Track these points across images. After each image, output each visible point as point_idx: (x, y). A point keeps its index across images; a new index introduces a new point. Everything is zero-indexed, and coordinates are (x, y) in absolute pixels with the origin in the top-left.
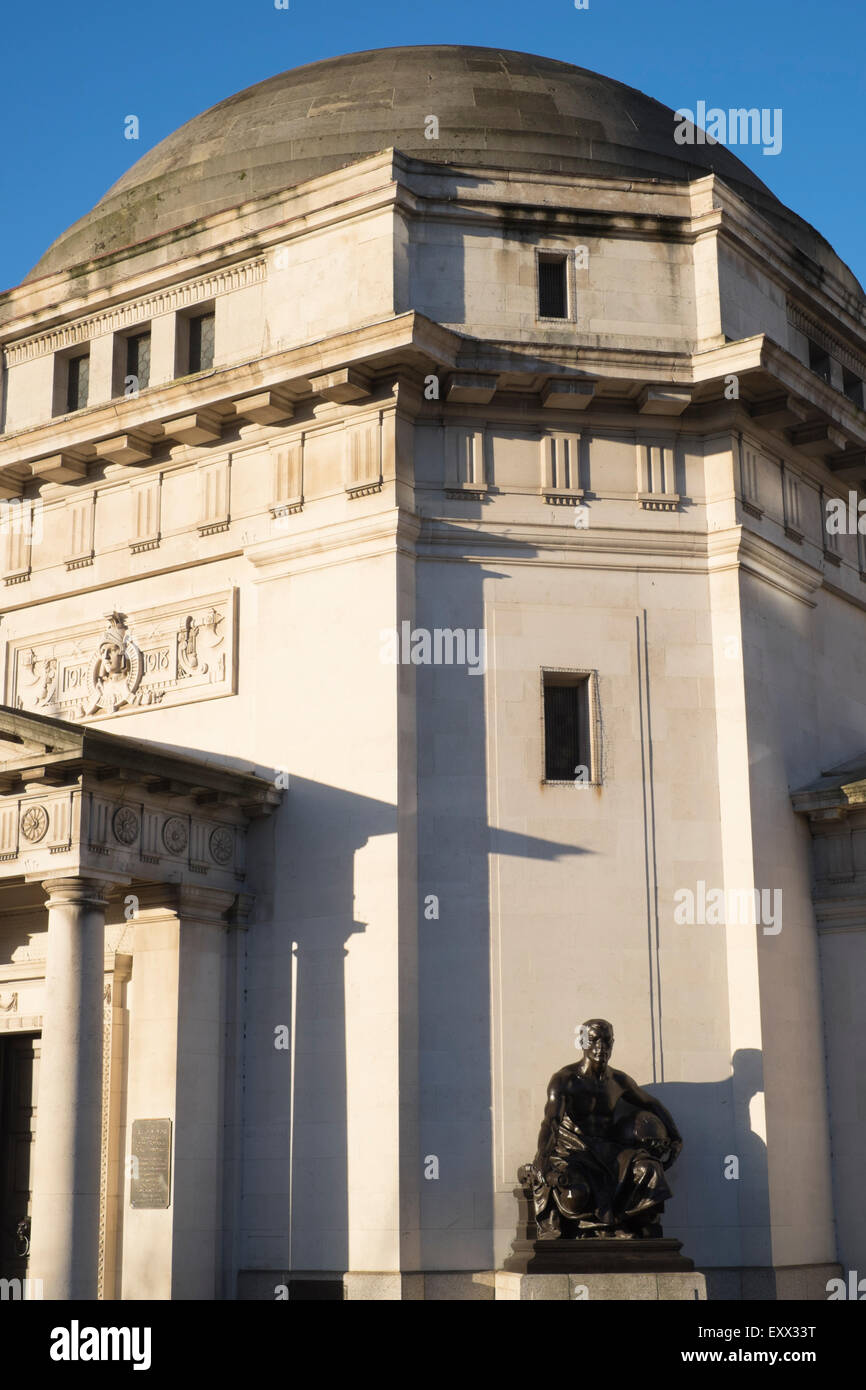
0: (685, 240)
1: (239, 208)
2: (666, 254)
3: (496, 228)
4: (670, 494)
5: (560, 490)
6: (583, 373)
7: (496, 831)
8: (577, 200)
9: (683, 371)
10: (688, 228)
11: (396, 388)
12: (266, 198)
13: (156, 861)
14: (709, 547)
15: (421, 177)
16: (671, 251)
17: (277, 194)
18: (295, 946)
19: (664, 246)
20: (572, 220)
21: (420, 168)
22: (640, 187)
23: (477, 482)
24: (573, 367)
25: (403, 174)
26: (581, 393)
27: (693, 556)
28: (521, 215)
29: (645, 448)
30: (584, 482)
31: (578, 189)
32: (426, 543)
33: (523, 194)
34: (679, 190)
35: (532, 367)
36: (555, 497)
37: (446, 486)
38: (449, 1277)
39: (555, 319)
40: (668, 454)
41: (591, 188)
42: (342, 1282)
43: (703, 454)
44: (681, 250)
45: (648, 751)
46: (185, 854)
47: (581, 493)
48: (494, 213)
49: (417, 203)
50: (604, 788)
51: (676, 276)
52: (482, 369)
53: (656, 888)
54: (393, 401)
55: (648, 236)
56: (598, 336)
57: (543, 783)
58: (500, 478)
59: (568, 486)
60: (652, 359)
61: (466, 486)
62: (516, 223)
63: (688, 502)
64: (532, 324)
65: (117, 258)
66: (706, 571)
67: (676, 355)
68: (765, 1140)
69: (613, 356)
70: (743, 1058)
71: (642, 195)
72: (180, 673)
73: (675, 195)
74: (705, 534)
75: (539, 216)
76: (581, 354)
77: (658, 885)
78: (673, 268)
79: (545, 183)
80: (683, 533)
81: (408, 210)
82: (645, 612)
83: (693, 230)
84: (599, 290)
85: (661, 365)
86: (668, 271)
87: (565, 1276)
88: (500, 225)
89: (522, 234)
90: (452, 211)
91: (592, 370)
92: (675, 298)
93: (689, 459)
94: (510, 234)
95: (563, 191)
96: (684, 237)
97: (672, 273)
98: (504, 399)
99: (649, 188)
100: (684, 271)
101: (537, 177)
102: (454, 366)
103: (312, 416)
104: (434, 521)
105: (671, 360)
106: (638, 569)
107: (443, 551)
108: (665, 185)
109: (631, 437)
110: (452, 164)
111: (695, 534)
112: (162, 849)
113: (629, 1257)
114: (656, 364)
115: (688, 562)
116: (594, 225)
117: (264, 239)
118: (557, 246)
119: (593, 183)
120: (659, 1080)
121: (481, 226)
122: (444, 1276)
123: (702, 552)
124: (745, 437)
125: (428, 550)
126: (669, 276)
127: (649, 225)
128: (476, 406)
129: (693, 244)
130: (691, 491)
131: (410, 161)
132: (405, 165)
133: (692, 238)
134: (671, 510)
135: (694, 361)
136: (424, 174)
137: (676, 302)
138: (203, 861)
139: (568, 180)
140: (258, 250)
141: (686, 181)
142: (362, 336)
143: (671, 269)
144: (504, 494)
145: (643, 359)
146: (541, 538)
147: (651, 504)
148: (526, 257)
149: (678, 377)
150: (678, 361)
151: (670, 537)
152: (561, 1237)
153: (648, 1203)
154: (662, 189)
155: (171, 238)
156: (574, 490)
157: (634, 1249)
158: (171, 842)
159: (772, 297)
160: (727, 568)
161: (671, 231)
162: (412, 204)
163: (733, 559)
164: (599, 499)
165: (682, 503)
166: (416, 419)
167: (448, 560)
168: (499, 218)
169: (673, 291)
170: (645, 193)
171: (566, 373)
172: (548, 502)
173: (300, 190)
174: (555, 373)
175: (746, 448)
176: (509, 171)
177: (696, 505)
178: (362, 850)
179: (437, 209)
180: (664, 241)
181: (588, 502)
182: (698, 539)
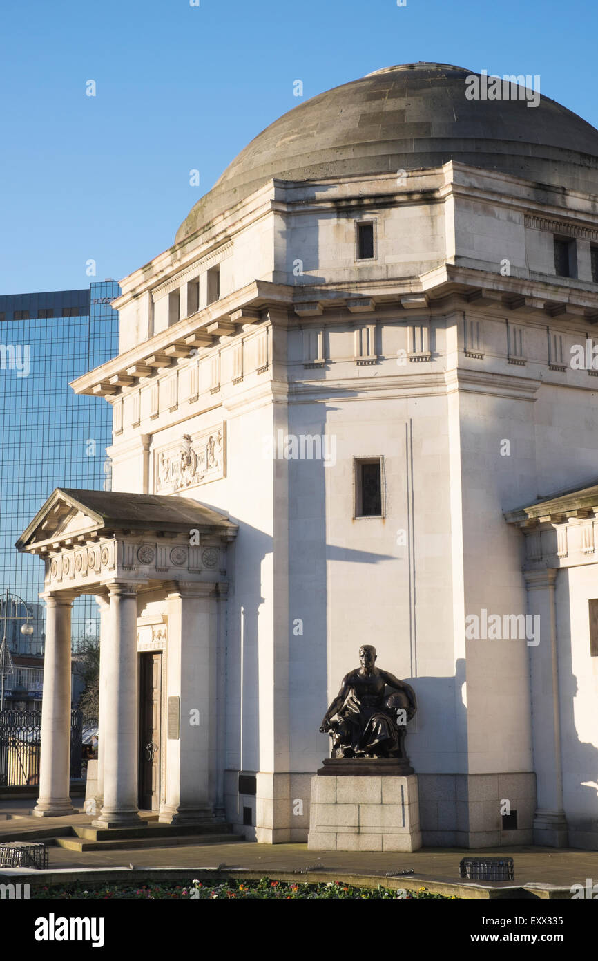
0: (440, 201)
1: (223, 214)
2: (429, 211)
3: (332, 212)
4: (426, 353)
5: (365, 357)
6: (361, 295)
7: (329, 546)
8: (379, 187)
9: (417, 285)
10: (437, 195)
11: (268, 315)
12: (232, 208)
13: (167, 570)
14: (446, 380)
15: (293, 190)
16: (431, 209)
17: (236, 205)
18: (242, 609)
19: (427, 207)
20: (372, 201)
21: (292, 185)
22: (415, 173)
23: (320, 360)
24: (355, 292)
25: (284, 190)
26: (364, 305)
27: (438, 386)
28: (344, 204)
29: (412, 328)
30: (378, 351)
31: (380, 181)
32: (293, 395)
33: (349, 190)
34: (437, 171)
35: (333, 295)
36: (361, 361)
37: (304, 363)
38: (303, 776)
39: (365, 259)
40: (425, 330)
41: (387, 179)
42: (255, 777)
43: (446, 327)
44: (437, 207)
45: (411, 497)
46: (186, 564)
47: (375, 357)
48: (329, 205)
49: (287, 207)
50: (387, 520)
51: (435, 223)
52: (307, 300)
53: (414, 572)
54: (269, 322)
55: (417, 203)
56: (387, 266)
57: (354, 519)
58: (333, 354)
59: (368, 354)
60: (398, 282)
61: (316, 361)
62: (343, 208)
63: (438, 355)
64: (352, 264)
65: (186, 242)
66: (445, 394)
67: (411, 278)
68: (466, 706)
69: (375, 284)
70: (460, 663)
71: (416, 178)
72: (208, 466)
73: (435, 174)
74: (443, 373)
75: (353, 203)
76: (358, 285)
77: (416, 570)
78: (432, 218)
79: (361, 181)
80: (430, 374)
81: (283, 212)
82: (411, 420)
83: (441, 195)
84: (390, 239)
85: (404, 284)
86: (430, 221)
87: (335, 777)
88: (334, 210)
89: (347, 213)
90: (306, 208)
91: (366, 293)
92: (433, 236)
93: (438, 331)
94: (341, 214)
95: (371, 184)
96: (438, 199)
97: (432, 222)
98: (328, 311)
99: (420, 173)
100: (439, 219)
101: (356, 179)
102: (291, 301)
103: (242, 331)
104: (295, 383)
105: (408, 281)
106: (407, 397)
107: (302, 398)
108: (429, 170)
109: (404, 322)
110: (309, 180)
111: (437, 373)
112: (169, 563)
113: (372, 768)
114: (400, 284)
115: (435, 390)
116: (385, 201)
117: (229, 232)
118: (367, 217)
119: (388, 176)
120: (414, 676)
121: (324, 213)
122: (300, 775)
123: (443, 383)
124: (467, 314)
125: (294, 399)
126: (430, 224)
127: (416, 197)
128: (316, 317)
129: (444, 202)
130: (439, 348)
131: (286, 183)
132: (283, 186)
133: (442, 200)
134: (426, 360)
135: (422, 279)
136: (295, 188)
137: (434, 239)
138: (197, 567)
139: (374, 177)
140: (229, 238)
141: (440, 165)
142: (241, 293)
143: (432, 219)
144: (335, 363)
145: (393, 282)
146: (352, 386)
147: (415, 359)
148: (349, 226)
149: (414, 290)
150: (412, 281)
151: (424, 377)
152: (344, 757)
153: (377, 741)
154: (427, 172)
155: (202, 231)
156: (372, 356)
157: (376, 764)
158: (176, 560)
159: (510, 219)
160: (453, 392)
161: (428, 197)
162: (284, 208)
163: (456, 385)
164: (387, 359)
165: (433, 356)
166: (288, 327)
167: (304, 403)
168: (333, 207)
169: (432, 232)
170: (418, 176)
171: (352, 296)
172: (358, 364)
173: (244, 204)
174: (346, 297)
175: (468, 320)
176: (340, 178)
177: (441, 356)
178: (264, 560)
179: (298, 209)
180: (427, 204)
181: (381, 362)
182: (439, 376)
